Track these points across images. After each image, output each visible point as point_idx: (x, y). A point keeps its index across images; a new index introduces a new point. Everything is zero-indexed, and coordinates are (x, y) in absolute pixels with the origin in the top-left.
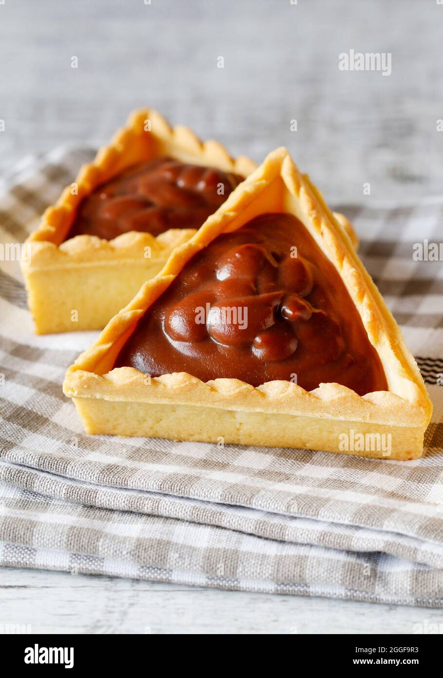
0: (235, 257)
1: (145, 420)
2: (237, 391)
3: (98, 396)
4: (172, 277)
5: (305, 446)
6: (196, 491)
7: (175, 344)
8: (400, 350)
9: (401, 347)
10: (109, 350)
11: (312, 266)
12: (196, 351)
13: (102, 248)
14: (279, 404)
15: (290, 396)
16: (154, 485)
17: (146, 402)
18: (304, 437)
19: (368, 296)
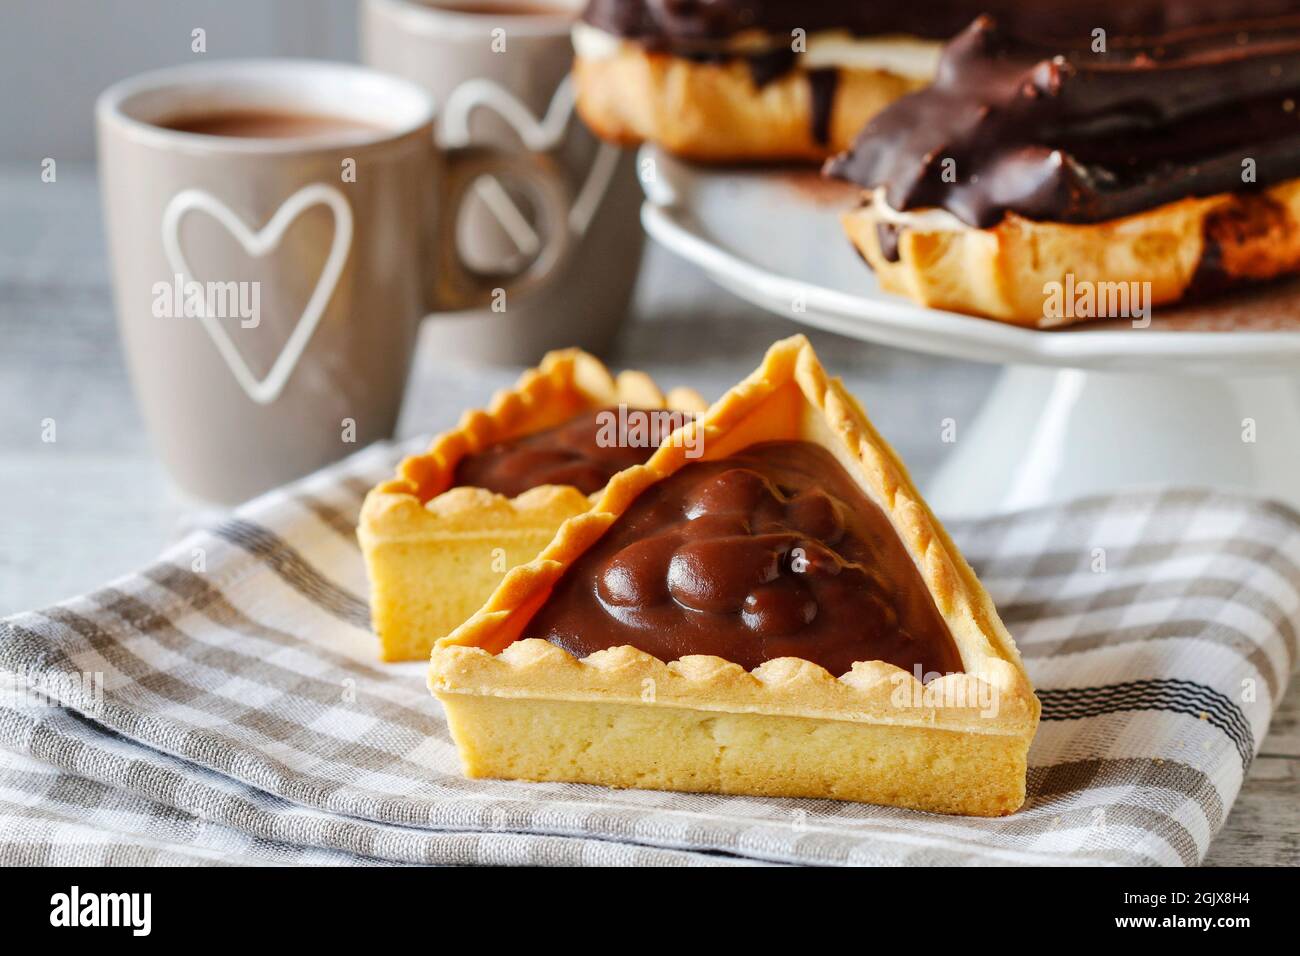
0: (718, 485)
1: (562, 746)
2: (715, 673)
3: (485, 690)
4: (611, 517)
5: (830, 792)
6: (645, 829)
7: (615, 612)
8: (988, 624)
9: (990, 620)
11: (845, 506)
12: (649, 621)
13: (495, 507)
14: (785, 697)
15: (804, 682)
16: (576, 821)
17: (565, 699)
18: (828, 772)
19: (936, 545)
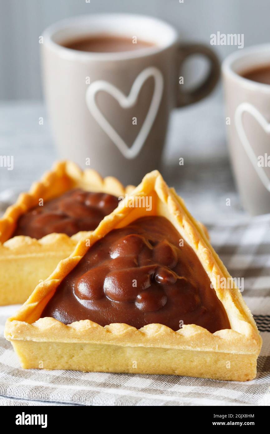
0: (123, 243)
1: (62, 357)
2: (125, 331)
3: (28, 339)
4: (79, 257)
5: (174, 373)
6: (97, 401)
7: (82, 302)
8: (239, 302)
9: (239, 301)
10: (36, 307)
11: (177, 248)
12: (96, 306)
13: (33, 244)
14: (154, 340)
15: (162, 334)
16: (68, 398)
17: (62, 342)
18: (173, 366)
19: (216, 267)
